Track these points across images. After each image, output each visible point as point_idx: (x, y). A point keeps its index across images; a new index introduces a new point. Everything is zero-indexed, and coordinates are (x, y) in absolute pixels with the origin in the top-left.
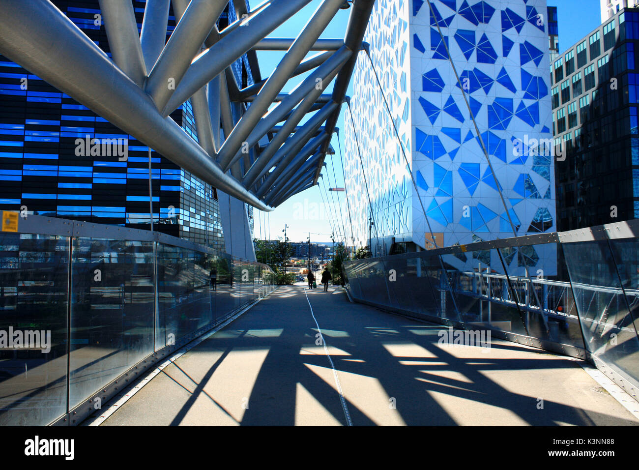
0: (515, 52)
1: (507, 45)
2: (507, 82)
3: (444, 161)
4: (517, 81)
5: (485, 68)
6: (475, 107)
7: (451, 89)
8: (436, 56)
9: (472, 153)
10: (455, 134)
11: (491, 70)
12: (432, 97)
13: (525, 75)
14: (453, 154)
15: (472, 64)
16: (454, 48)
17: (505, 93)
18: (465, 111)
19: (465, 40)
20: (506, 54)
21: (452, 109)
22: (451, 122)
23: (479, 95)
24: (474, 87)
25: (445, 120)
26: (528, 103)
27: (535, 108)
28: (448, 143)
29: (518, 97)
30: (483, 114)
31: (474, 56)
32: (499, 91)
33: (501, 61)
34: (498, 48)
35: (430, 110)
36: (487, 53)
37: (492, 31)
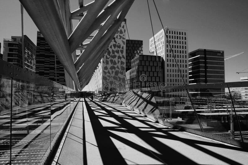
0: (120, 63)
1: (119, 62)
3: (107, 81)
4: (120, 68)
5: (114, 66)
6: (113, 72)
7: (109, 69)
8: (106, 64)
9: (112, 79)
10: (109, 76)
11: (116, 66)
12: (106, 71)
14: (109, 80)
15: (112, 65)
16: (110, 63)
18: (111, 72)
19: (111, 61)
20: (118, 63)
21: (109, 72)
23: (113, 70)
25: (108, 74)
26: (122, 71)
28: (108, 78)
29: (120, 70)
30: (114, 73)
32: (117, 69)
33: (117, 64)
35: (105, 73)
36: (115, 63)
37: (116, 60)
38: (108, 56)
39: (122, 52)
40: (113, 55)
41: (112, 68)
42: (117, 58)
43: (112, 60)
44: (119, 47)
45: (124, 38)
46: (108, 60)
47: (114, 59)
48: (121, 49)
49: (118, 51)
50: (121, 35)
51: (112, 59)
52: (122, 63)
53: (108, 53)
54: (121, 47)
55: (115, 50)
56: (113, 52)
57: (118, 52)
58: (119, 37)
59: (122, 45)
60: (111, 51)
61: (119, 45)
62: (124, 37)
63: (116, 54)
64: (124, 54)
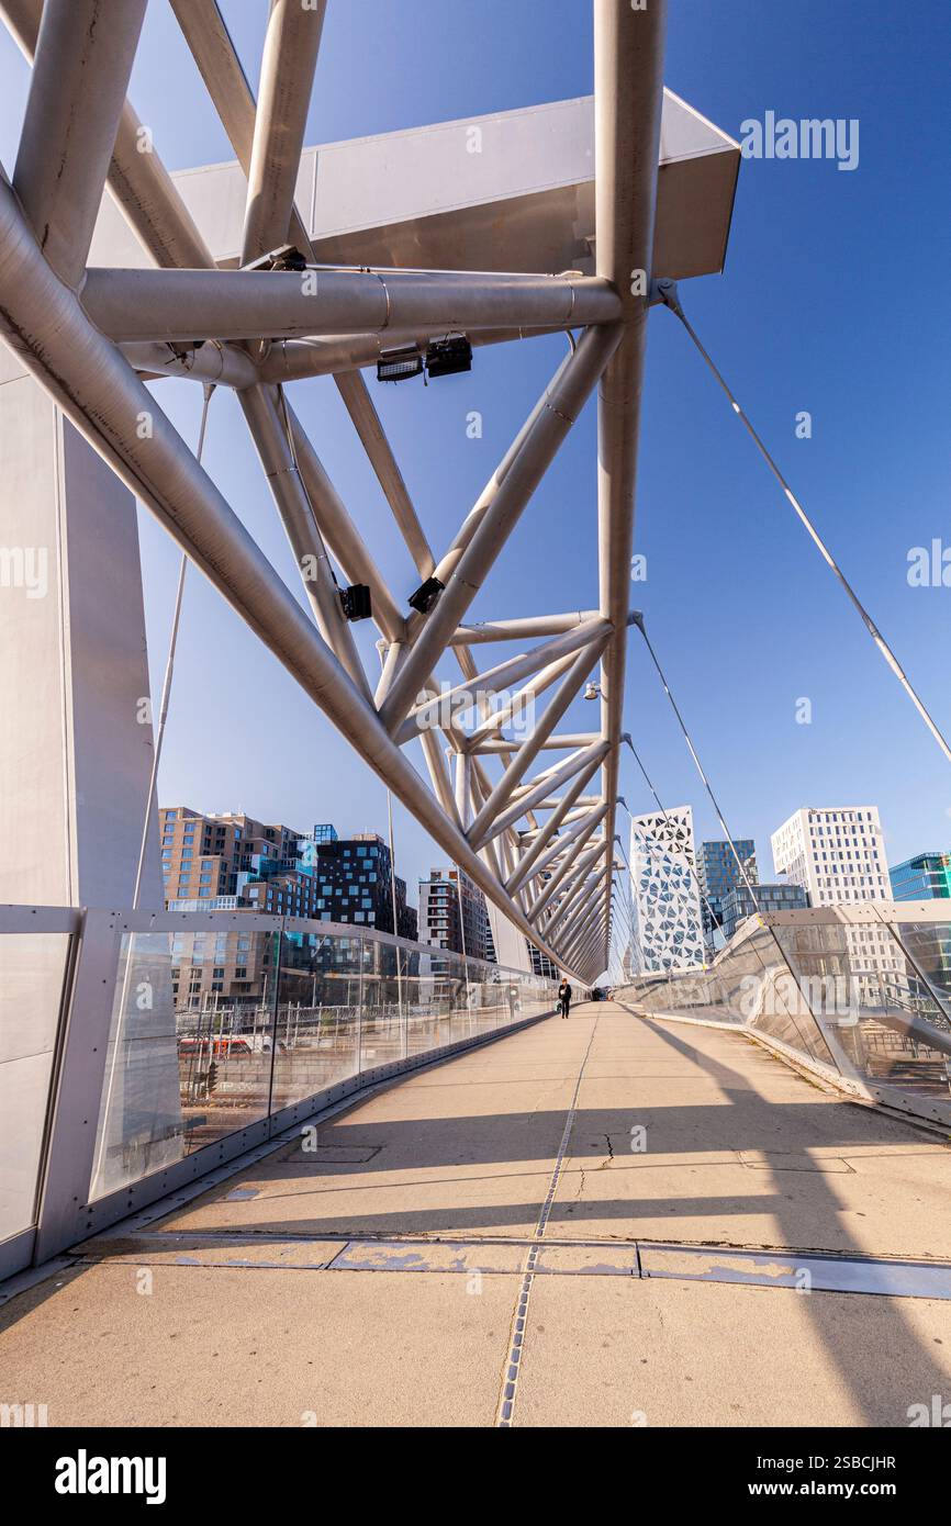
0: (685, 911)
1: (681, 909)
2: (681, 925)
3: (654, 958)
4: (686, 924)
5: (672, 920)
6: (667, 936)
7: (657, 930)
9: (667, 954)
10: (660, 948)
12: (649, 934)
13: (689, 922)
15: (666, 918)
16: (657, 912)
17: (680, 929)
18: (663, 938)
19: (662, 909)
21: (659, 938)
22: (659, 943)
23: (669, 931)
24: (667, 928)
25: (656, 942)
26: (691, 933)
27: (694, 935)
28: (656, 950)
29: (686, 931)
31: (666, 915)
32: (678, 928)
34: (677, 911)
35: (649, 938)
36: (672, 914)
37: (674, 904)
38: (653, 898)
39: (687, 884)
40: (664, 893)
41: (665, 926)
42: (675, 899)
43: (664, 907)
44: (678, 872)
45: (687, 850)
46: (651, 906)
47: (668, 904)
48: (684, 877)
49: (677, 882)
50: (682, 842)
51: (663, 903)
52: (692, 911)
53: (651, 890)
54: (684, 872)
55: (667, 880)
56: (665, 886)
57: (676, 885)
58: (675, 848)
59: (686, 866)
60: (659, 885)
61: (677, 867)
62: (687, 846)
63: (671, 889)
64: (694, 887)
